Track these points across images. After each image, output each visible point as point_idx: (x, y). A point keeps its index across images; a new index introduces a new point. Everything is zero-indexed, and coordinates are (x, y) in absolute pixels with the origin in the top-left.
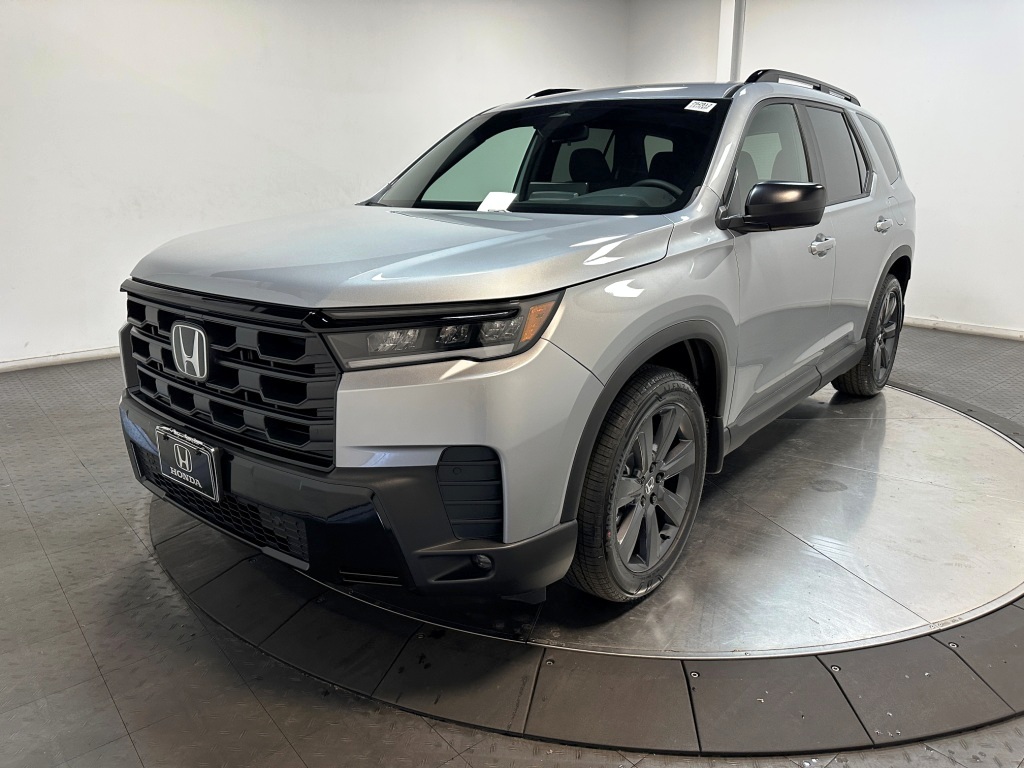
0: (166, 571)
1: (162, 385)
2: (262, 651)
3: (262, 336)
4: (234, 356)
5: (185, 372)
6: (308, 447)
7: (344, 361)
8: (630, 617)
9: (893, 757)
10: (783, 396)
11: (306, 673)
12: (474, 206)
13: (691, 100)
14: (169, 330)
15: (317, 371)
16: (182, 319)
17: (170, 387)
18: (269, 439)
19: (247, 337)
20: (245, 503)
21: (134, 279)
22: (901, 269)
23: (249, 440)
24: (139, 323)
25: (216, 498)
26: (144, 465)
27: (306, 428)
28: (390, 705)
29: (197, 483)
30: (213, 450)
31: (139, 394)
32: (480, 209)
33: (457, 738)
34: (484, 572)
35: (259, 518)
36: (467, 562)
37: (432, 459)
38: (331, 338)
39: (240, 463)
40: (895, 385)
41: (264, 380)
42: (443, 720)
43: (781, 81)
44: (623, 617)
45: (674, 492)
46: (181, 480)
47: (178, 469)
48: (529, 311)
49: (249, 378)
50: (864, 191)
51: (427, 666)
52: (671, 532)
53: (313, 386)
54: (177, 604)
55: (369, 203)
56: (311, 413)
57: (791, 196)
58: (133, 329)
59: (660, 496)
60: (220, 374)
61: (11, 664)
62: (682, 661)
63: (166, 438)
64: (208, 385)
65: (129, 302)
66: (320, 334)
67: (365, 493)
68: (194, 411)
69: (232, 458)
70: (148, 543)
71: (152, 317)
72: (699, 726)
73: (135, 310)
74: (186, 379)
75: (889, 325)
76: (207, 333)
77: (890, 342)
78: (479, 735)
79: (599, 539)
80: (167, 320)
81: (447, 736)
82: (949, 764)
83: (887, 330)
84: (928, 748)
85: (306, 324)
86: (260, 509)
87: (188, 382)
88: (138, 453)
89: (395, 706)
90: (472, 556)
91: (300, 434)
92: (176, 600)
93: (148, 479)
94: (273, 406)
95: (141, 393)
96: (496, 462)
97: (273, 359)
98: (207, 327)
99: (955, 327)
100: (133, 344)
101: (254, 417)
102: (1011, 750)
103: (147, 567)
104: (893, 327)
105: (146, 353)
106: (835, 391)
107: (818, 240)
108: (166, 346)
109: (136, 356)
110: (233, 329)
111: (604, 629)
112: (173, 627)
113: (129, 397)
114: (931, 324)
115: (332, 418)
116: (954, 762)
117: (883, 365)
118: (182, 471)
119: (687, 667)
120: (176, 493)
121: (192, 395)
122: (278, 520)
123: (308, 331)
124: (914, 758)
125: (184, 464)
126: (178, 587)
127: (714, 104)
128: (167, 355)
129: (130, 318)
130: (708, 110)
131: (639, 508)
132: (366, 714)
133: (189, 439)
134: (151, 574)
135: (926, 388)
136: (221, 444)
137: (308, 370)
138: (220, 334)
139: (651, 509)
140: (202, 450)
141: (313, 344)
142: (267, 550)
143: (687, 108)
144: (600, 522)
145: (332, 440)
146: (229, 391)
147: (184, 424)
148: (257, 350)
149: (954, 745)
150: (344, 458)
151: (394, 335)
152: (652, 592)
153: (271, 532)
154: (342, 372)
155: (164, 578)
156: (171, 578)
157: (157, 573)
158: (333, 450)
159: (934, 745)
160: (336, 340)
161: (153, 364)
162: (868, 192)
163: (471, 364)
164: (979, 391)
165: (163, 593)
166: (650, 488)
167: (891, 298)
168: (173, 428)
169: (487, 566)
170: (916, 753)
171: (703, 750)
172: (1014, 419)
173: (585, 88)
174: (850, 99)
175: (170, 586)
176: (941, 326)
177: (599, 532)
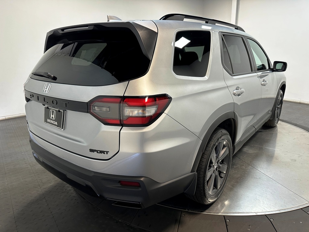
2: (98, 208)
11: (111, 216)
51: (146, 215)
62: (224, 216)
92: (72, 191)
112: (72, 200)
114: (299, 101)
119: (225, 218)
132: (129, 230)
135: (298, 123)
165: (68, 189)
175: (70, 186)
176: (302, 102)
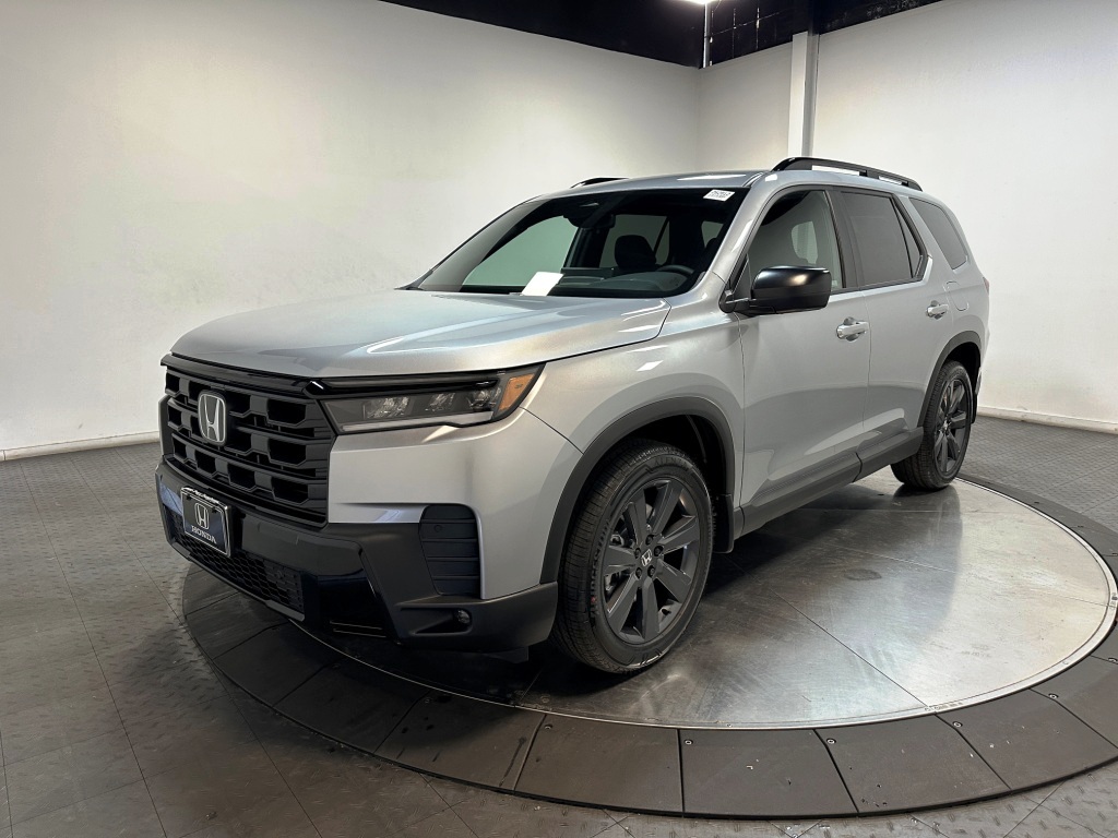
0: (194, 639)
1: (191, 450)
2: (276, 712)
3: (271, 403)
4: (248, 421)
5: (207, 437)
6: (307, 504)
7: (339, 425)
8: (623, 688)
9: (876, 826)
10: (812, 480)
11: (315, 731)
12: (519, 289)
13: (711, 189)
14: (196, 399)
15: (316, 435)
16: (208, 388)
17: (197, 453)
18: (275, 498)
19: (258, 405)
20: (254, 558)
21: (174, 354)
22: (966, 355)
23: (259, 500)
24: (173, 393)
25: (228, 553)
26: (174, 528)
27: (305, 487)
28: (391, 762)
29: (213, 539)
30: (226, 508)
31: (174, 461)
32: (524, 292)
33: (451, 793)
34: (463, 627)
35: (264, 572)
36: (449, 617)
37: (414, 516)
38: (327, 404)
39: (250, 520)
40: (966, 478)
41: (272, 443)
42: (440, 777)
43: (815, 168)
44: (616, 688)
45: (679, 568)
46: (200, 537)
47: (198, 527)
48: (508, 382)
49: (259, 441)
50: (917, 275)
51: (430, 727)
52: (673, 608)
53: (311, 447)
54: (201, 668)
55: (409, 288)
56: (310, 473)
57: (800, 279)
58: (171, 400)
59: (658, 570)
60: (236, 438)
61: (41, 716)
62: (679, 730)
63: (189, 498)
64: (227, 449)
65: (168, 375)
66: (318, 401)
67: (354, 547)
68: (215, 474)
69: (244, 516)
70: (179, 612)
71: (184, 389)
72: (685, 789)
73: (172, 383)
74: (209, 444)
75: (956, 413)
76: (227, 402)
77: (960, 433)
78: (472, 791)
79: (583, 604)
80: (195, 390)
81: (441, 791)
82: (932, 834)
83: (954, 420)
84: (915, 819)
85: (305, 392)
86: (265, 563)
87: (212, 447)
88: (169, 516)
89: (396, 763)
90: (454, 611)
91: (299, 493)
92: (200, 665)
93: (177, 541)
94: (279, 467)
95: (176, 460)
96: (472, 521)
97: (280, 424)
98: (227, 396)
99: (1044, 420)
100: (169, 414)
101: (263, 478)
102: (998, 824)
103: (177, 634)
104: (963, 417)
105: (178, 422)
106: (901, 484)
107: (846, 323)
108: (194, 414)
109: (171, 424)
110: (248, 397)
111: (593, 698)
112: (195, 688)
113: (165, 463)
114: (1019, 416)
115: (326, 478)
116: (937, 832)
117: (951, 455)
118: (201, 530)
120: (198, 551)
121: (214, 459)
122: (280, 573)
123: (307, 398)
124: (897, 827)
125: (203, 522)
126: (204, 653)
127: (732, 193)
128: (194, 421)
129: (169, 390)
130: (724, 199)
131: (633, 579)
132: (367, 769)
133: (208, 498)
134: (179, 641)
136: (233, 503)
137: (308, 433)
138: (236, 401)
139: (648, 582)
140: (218, 509)
141: (311, 410)
142: (271, 604)
143: (706, 197)
144: (584, 587)
145: (325, 498)
146: (243, 453)
147: (207, 487)
148: (266, 415)
149: (942, 818)
150: (336, 515)
151: (389, 402)
152: (651, 666)
153: (274, 586)
154: (337, 435)
155: (191, 645)
156: (198, 645)
157: (185, 639)
158: (326, 508)
159: (921, 818)
160: (333, 406)
161: (185, 431)
162: (920, 277)
163: (452, 429)
164: (1056, 485)
165: (189, 658)
166: (647, 561)
167: (956, 386)
168: (195, 489)
169: (466, 622)
170: (900, 824)
171: (687, 810)
172: (1086, 514)
173: (631, 177)
174: (906, 183)
175: (197, 652)
176: (1030, 418)
177: (583, 597)
